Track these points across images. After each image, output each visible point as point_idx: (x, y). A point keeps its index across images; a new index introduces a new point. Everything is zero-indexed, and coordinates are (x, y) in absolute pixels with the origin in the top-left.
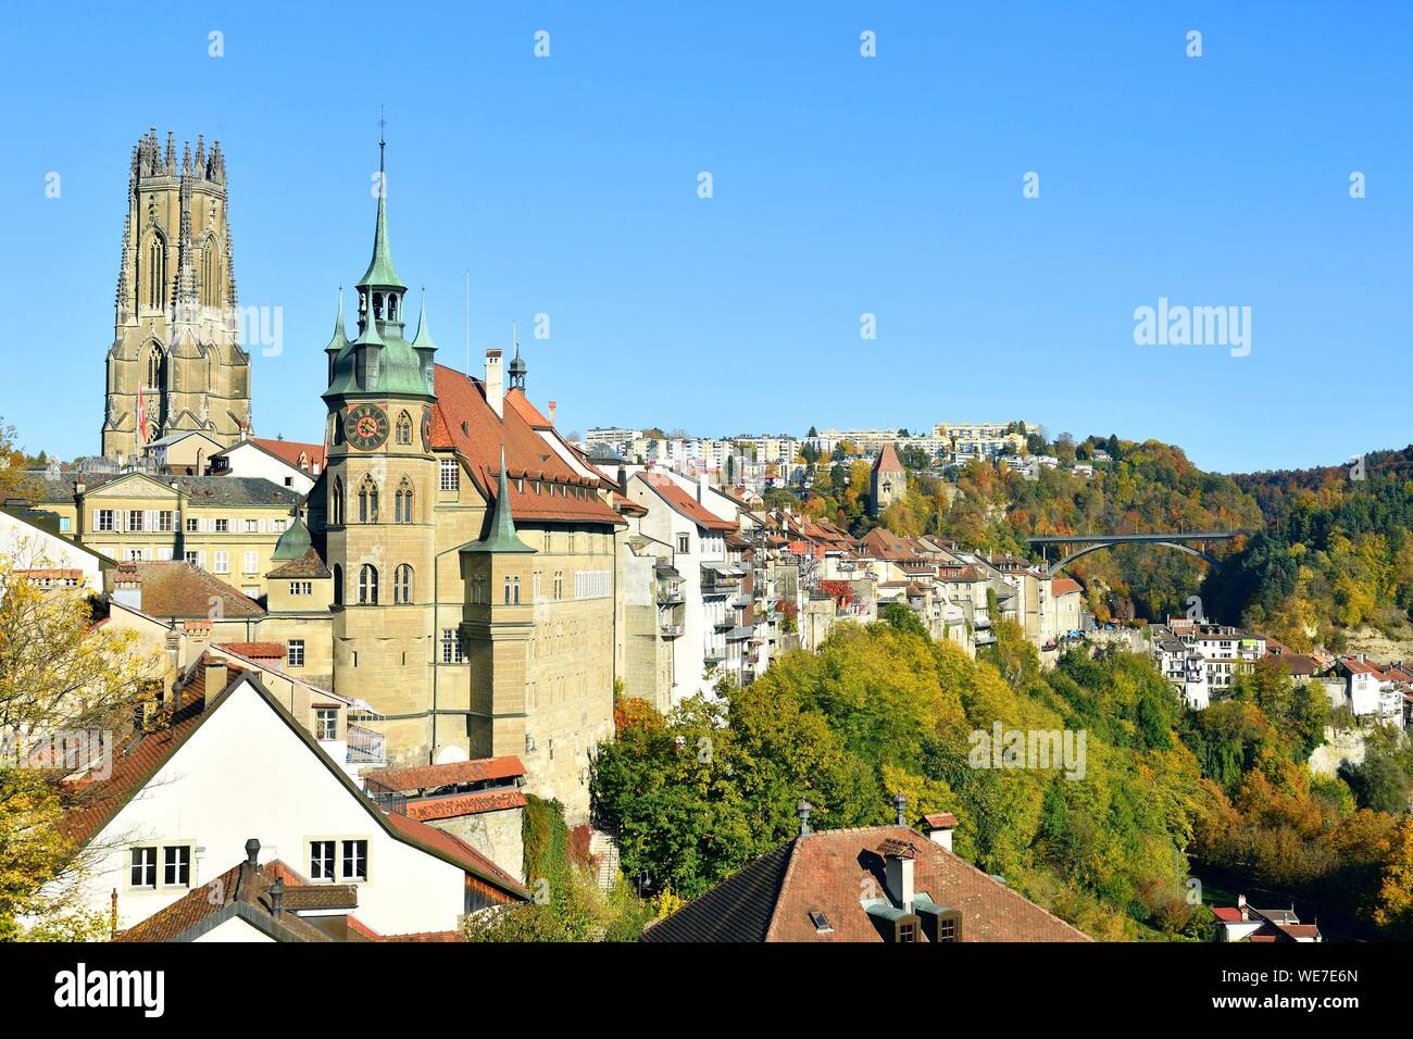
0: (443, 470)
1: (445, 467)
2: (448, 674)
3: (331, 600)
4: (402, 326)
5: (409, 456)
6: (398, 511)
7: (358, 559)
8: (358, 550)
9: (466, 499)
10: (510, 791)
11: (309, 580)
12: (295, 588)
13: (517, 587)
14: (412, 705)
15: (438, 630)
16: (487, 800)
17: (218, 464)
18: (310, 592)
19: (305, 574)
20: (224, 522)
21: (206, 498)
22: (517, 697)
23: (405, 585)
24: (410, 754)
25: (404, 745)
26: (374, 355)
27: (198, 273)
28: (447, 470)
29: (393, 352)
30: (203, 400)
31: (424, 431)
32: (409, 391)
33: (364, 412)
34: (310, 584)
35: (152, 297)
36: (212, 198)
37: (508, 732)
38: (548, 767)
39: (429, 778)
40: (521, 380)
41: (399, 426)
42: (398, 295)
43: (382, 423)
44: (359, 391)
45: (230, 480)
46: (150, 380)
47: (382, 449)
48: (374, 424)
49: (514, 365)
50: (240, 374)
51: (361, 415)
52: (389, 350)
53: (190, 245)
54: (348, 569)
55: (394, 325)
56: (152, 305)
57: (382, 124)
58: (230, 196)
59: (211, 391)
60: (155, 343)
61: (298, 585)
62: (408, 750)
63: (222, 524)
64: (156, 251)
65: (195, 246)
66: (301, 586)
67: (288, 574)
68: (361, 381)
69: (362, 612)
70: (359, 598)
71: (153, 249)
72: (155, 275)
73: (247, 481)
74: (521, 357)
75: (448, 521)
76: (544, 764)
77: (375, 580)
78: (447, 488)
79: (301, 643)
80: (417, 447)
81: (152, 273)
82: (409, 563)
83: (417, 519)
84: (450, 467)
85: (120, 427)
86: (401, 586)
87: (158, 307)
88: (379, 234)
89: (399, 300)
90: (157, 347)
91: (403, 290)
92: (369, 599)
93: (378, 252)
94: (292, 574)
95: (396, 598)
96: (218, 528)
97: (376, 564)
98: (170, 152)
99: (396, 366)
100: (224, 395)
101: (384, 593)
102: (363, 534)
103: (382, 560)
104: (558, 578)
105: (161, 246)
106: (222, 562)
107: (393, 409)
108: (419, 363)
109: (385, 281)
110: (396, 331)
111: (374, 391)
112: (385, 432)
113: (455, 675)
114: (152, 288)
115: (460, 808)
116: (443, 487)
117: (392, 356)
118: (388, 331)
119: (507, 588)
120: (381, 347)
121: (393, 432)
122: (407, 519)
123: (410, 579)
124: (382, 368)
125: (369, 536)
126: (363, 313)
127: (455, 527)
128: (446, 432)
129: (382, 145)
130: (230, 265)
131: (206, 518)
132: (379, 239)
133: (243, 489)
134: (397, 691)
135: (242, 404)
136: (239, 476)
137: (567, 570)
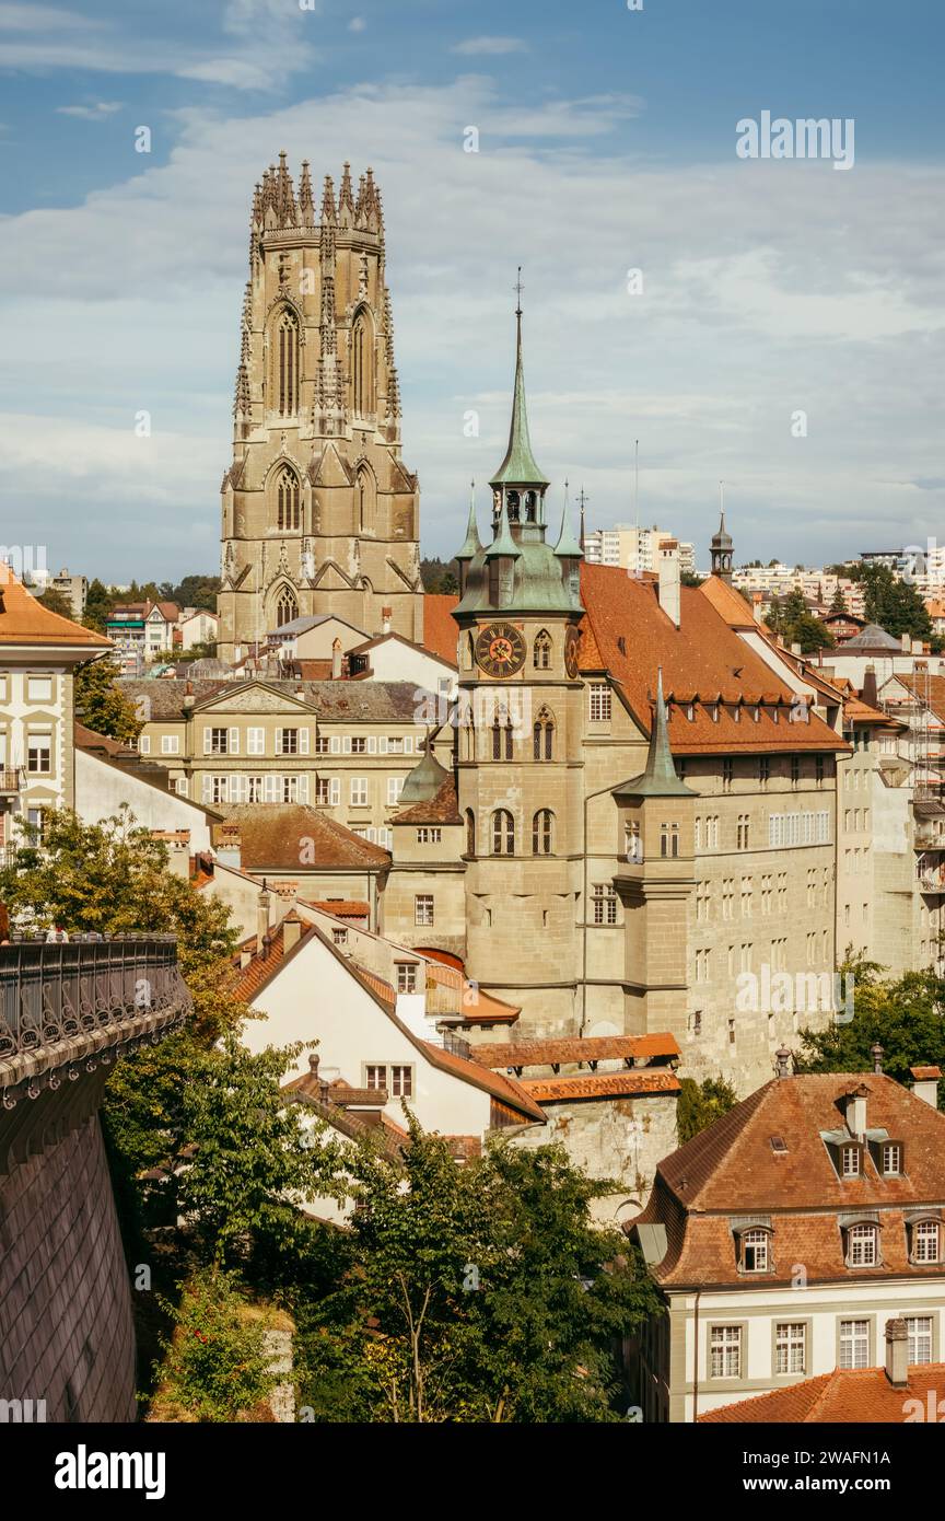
0: (593, 697)
1: (596, 693)
2: (599, 938)
3: (464, 850)
4: (543, 528)
5: (550, 684)
6: (537, 747)
7: (491, 803)
8: (492, 792)
9: (619, 731)
10: (661, 1073)
11: (439, 827)
12: (422, 835)
13: (675, 837)
14: (555, 972)
15: (589, 885)
16: (633, 1081)
17: (357, 665)
18: (439, 838)
19: (434, 820)
20: (362, 741)
21: (339, 711)
22: (677, 966)
23: (546, 833)
24: (552, 1029)
25: (545, 1018)
26: (507, 567)
27: (343, 366)
28: (598, 697)
29: (531, 560)
30: (352, 547)
31: (569, 653)
32: (549, 607)
33: (497, 632)
34: (439, 831)
35: (282, 400)
36: (363, 255)
37: (665, 1006)
38: (727, 1051)
39: (563, 1053)
40: (726, 560)
41: (536, 648)
42: (538, 492)
43: (518, 645)
44: (491, 608)
45: (369, 687)
46: (281, 518)
47: (518, 676)
48: (509, 647)
49: (716, 542)
50: (404, 509)
51: (494, 636)
52: (526, 560)
53: (333, 326)
54: (480, 815)
55: (533, 528)
56: (282, 412)
57: (519, 288)
58: (388, 249)
59: (365, 531)
60: (287, 466)
61: (426, 831)
62: (550, 1024)
63: (358, 744)
64: (286, 333)
65: (340, 324)
66: (429, 832)
67: (414, 819)
68: (494, 597)
69: (497, 864)
70: (493, 847)
71: (282, 331)
72: (286, 368)
73: (390, 687)
74: (727, 530)
75: (600, 757)
76: (722, 1047)
77: (511, 827)
78: (598, 717)
79: (430, 898)
80: (559, 672)
81: (282, 366)
82: (550, 808)
83: (558, 753)
84: (601, 693)
85: (244, 587)
86: (541, 834)
87: (290, 412)
88: (516, 420)
89: (538, 498)
90: (290, 470)
91: (543, 486)
92: (504, 850)
93: (514, 441)
94: (421, 820)
95: (535, 849)
96: (354, 749)
97: (512, 809)
98: (306, 192)
99: (533, 578)
100: (381, 537)
101: (521, 844)
102: (497, 774)
103: (518, 804)
104: (743, 822)
105: (294, 327)
106: (359, 792)
107: (529, 630)
108: (561, 573)
109: (522, 477)
110: (536, 535)
111: (508, 608)
112: (522, 656)
113: (608, 939)
114: (282, 387)
115: (599, 1089)
116: (593, 717)
117: (528, 566)
118: (525, 535)
119: (664, 837)
120: (516, 557)
121: (530, 656)
122: (549, 756)
123: (553, 826)
124: (517, 581)
125: (504, 776)
126: (497, 515)
127: (606, 765)
128: (596, 651)
129: (519, 313)
130: (389, 348)
131: (340, 738)
132: (516, 427)
133: (385, 697)
134: (537, 956)
135: (407, 549)
136: (382, 680)
137: (756, 813)
